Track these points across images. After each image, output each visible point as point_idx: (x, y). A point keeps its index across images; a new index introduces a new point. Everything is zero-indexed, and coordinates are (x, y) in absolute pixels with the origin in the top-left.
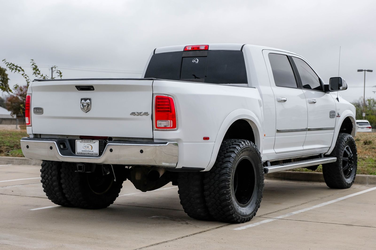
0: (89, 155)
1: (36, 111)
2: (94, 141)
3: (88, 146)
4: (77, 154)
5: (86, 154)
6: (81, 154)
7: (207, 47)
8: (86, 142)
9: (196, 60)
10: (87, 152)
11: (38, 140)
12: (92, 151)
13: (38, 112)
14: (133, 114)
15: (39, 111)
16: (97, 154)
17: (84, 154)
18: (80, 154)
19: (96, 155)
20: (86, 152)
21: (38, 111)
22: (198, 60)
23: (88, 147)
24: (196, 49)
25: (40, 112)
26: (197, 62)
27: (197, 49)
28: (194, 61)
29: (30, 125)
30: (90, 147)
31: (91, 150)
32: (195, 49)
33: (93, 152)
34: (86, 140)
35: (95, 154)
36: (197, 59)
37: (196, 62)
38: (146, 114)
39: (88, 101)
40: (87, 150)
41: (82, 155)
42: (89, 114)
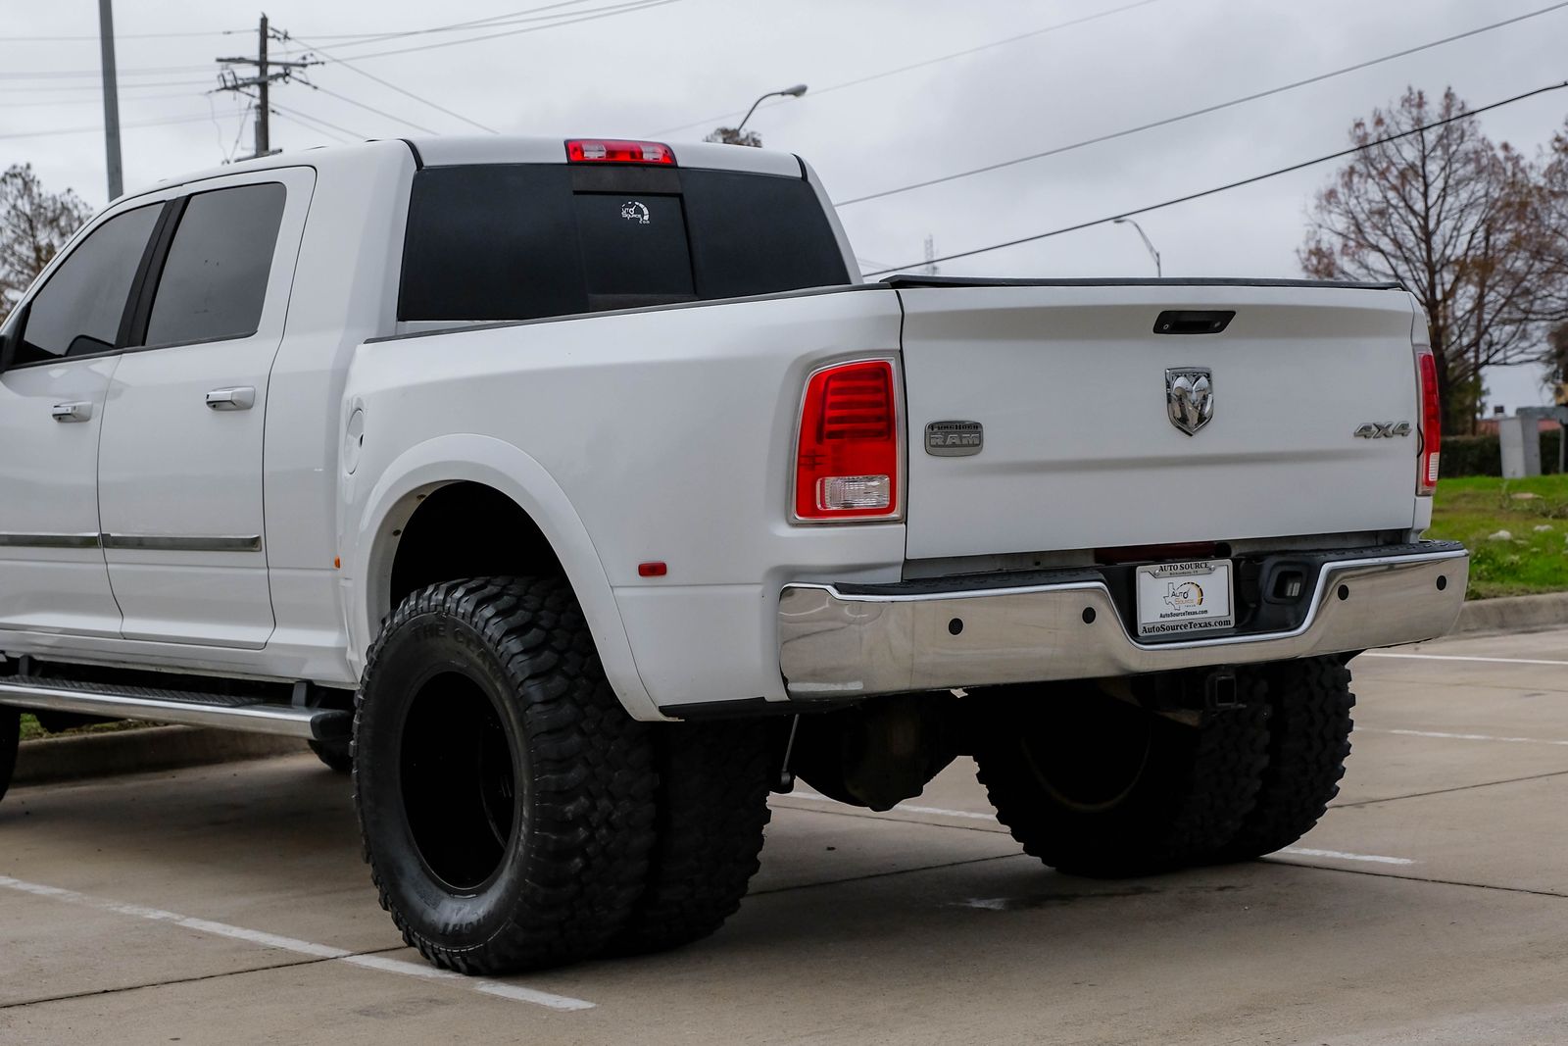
0: (1193, 629)
1: (945, 441)
2: (1212, 563)
3: (1184, 589)
4: (1145, 634)
5: (1179, 631)
6: (1160, 633)
7: (668, 152)
8: (1178, 571)
9: (639, 211)
10: (1183, 617)
11: (1028, 582)
12: (1203, 612)
13: (954, 445)
14: (1365, 432)
15: (961, 438)
16: (1228, 622)
17: (1171, 631)
18: (1158, 630)
19: (1223, 627)
20: (1180, 618)
21: (952, 438)
22: (646, 211)
23: (1185, 595)
24: (624, 158)
25: (965, 442)
26: (646, 218)
27: (627, 158)
28: (628, 213)
29: (894, 515)
30: (1194, 594)
31: (1198, 608)
32: (619, 159)
33: (1204, 615)
34: (1179, 564)
35: (1220, 623)
36: (641, 206)
37: (639, 216)
38: (1403, 429)
39: (1203, 380)
40: (1182, 611)
41: (1168, 635)
42: (1205, 442)
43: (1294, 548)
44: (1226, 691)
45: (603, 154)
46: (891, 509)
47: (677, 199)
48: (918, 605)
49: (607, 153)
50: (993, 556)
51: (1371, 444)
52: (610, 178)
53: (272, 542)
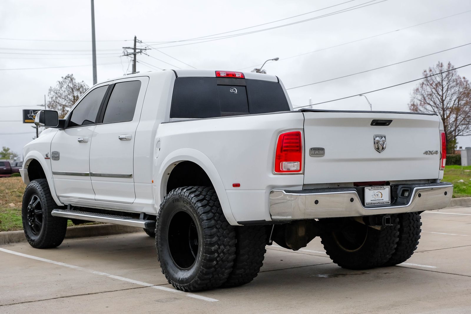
0: (379, 204)
1: (315, 153)
2: (385, 187)
3: (377, 194)
4: (367, 205)
5: (376, 204)
6: (371, 205)
8: (376, 189)
9: (234, 90)
10: (377, 201)
11: (336, 191)
12: (382, 200)
13: (317, 154)
14: (426, 153)
15: (319, 152)
16: (389, 203)
17: (373, 205)
18: (370, 204)
19: (388, 204)
20: (376, 201)
21: (317, 152)
22: (236, 90)
23: (378, 195)
24: (231, 76)
25: (320, 153)
26: (236, 92)
28: (232, 91)
29: (301, 172)
30: (380, 195)
31: (381, 199)
32: (229, 76)
33: (382, 201)
34: (376, 187)
35: (387, 203)
38: (436, 152)
39: (384, 138)
40: (377, 199)
41: (373, 206)
42: (384, 155)
43: (407, 183)
44: (388, 221)
45: (225, 75)
46: (300, 170)
47: (245, 87)
48: (307, 196)
49: (227, 74)
50: (327, 184)
51: (428, 156)
52: (227, 82)
53: (135, 176)
